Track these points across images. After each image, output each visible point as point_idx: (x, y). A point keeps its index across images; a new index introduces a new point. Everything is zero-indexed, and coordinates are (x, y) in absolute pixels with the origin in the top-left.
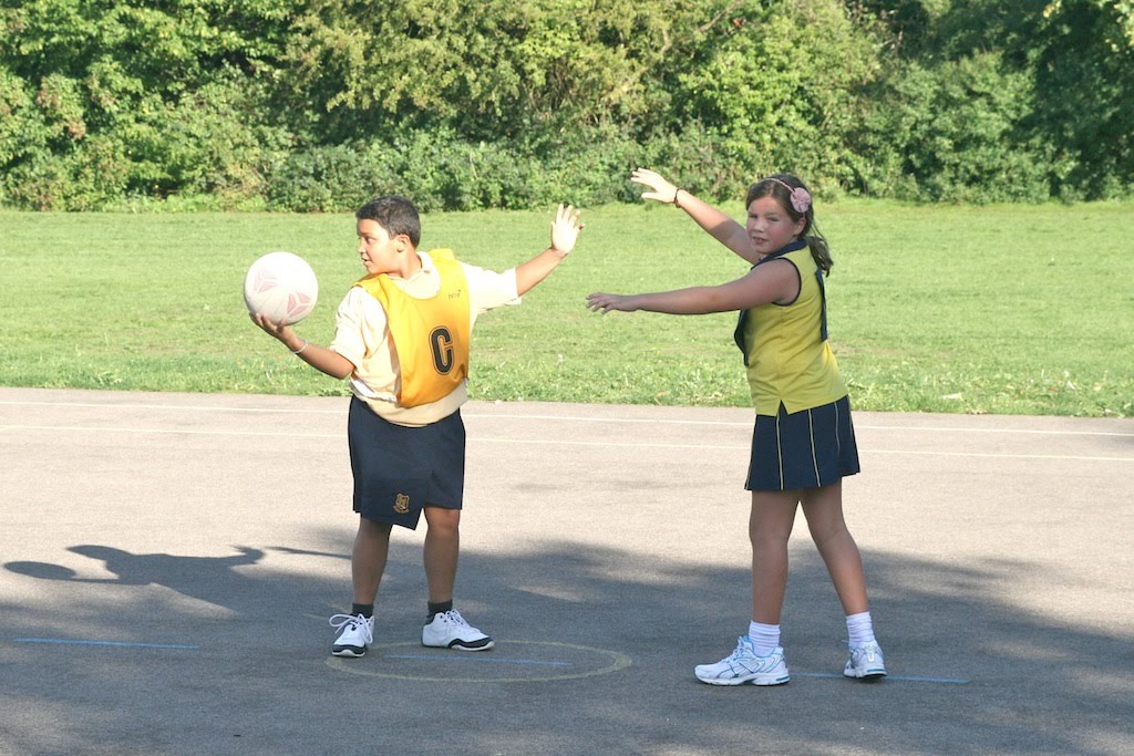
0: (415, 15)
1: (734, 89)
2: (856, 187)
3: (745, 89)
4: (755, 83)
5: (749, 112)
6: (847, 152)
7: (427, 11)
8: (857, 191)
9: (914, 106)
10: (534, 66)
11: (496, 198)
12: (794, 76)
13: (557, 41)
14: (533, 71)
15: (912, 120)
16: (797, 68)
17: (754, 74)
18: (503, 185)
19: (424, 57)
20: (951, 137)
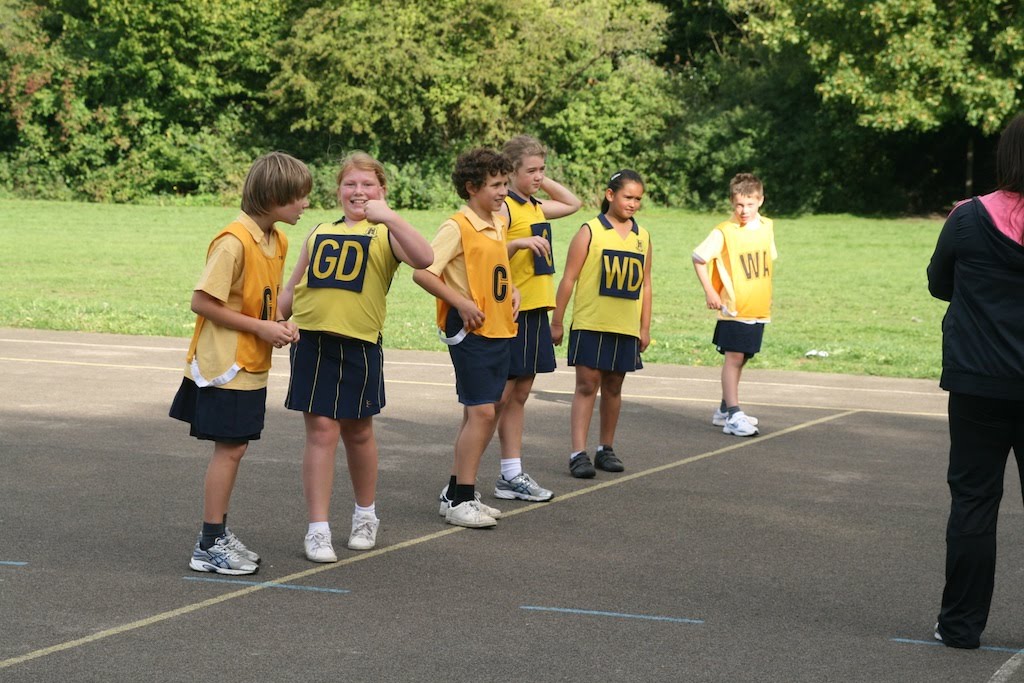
0: (351, 69)
1: (577, 129)
2: (660, 200)
3: (584, 129)
4: (593, 124)
5: (586, 146)
6: (653, 175)
7: (359, 67)
8: (660, 203)
9: (698, 142)
10: (438, 110)
11: (407, 201)
12: (620, 121)
13: (452, 91)
14: (437, 113)
15: (696, 152)
16: (623, 115)
17: (592, 118)
18: (412, 192)
19: (360, 101)
20: (723, 166)
